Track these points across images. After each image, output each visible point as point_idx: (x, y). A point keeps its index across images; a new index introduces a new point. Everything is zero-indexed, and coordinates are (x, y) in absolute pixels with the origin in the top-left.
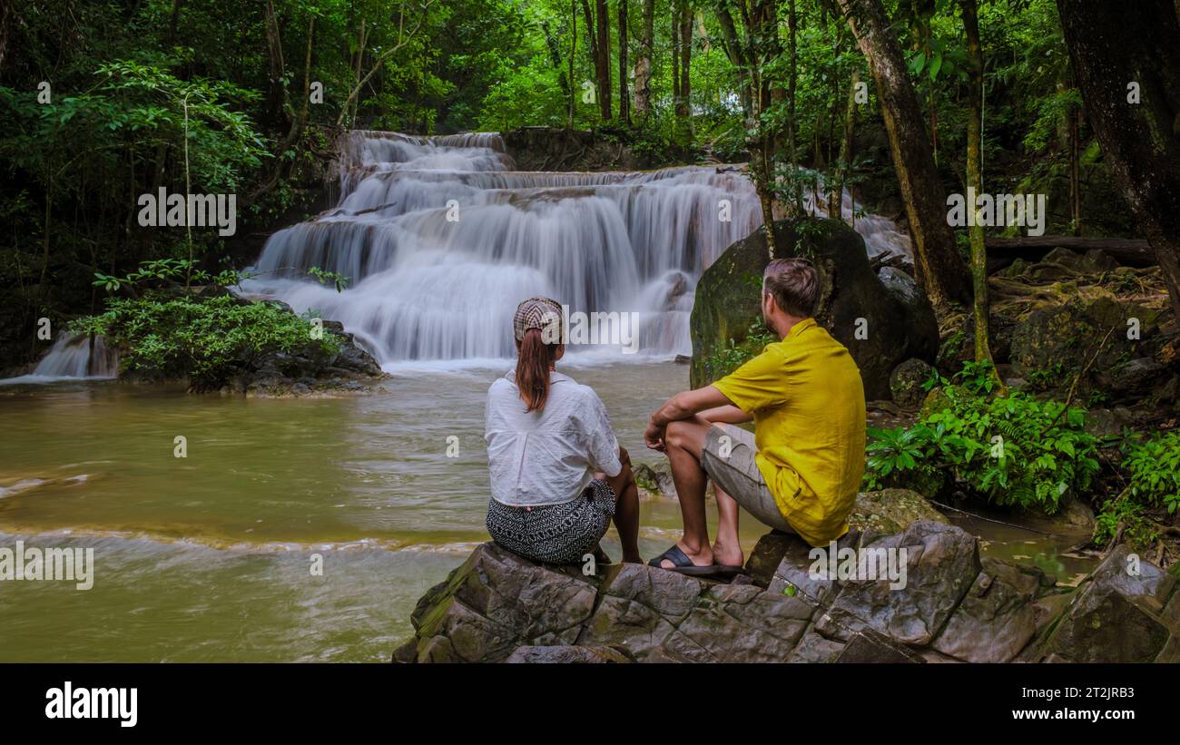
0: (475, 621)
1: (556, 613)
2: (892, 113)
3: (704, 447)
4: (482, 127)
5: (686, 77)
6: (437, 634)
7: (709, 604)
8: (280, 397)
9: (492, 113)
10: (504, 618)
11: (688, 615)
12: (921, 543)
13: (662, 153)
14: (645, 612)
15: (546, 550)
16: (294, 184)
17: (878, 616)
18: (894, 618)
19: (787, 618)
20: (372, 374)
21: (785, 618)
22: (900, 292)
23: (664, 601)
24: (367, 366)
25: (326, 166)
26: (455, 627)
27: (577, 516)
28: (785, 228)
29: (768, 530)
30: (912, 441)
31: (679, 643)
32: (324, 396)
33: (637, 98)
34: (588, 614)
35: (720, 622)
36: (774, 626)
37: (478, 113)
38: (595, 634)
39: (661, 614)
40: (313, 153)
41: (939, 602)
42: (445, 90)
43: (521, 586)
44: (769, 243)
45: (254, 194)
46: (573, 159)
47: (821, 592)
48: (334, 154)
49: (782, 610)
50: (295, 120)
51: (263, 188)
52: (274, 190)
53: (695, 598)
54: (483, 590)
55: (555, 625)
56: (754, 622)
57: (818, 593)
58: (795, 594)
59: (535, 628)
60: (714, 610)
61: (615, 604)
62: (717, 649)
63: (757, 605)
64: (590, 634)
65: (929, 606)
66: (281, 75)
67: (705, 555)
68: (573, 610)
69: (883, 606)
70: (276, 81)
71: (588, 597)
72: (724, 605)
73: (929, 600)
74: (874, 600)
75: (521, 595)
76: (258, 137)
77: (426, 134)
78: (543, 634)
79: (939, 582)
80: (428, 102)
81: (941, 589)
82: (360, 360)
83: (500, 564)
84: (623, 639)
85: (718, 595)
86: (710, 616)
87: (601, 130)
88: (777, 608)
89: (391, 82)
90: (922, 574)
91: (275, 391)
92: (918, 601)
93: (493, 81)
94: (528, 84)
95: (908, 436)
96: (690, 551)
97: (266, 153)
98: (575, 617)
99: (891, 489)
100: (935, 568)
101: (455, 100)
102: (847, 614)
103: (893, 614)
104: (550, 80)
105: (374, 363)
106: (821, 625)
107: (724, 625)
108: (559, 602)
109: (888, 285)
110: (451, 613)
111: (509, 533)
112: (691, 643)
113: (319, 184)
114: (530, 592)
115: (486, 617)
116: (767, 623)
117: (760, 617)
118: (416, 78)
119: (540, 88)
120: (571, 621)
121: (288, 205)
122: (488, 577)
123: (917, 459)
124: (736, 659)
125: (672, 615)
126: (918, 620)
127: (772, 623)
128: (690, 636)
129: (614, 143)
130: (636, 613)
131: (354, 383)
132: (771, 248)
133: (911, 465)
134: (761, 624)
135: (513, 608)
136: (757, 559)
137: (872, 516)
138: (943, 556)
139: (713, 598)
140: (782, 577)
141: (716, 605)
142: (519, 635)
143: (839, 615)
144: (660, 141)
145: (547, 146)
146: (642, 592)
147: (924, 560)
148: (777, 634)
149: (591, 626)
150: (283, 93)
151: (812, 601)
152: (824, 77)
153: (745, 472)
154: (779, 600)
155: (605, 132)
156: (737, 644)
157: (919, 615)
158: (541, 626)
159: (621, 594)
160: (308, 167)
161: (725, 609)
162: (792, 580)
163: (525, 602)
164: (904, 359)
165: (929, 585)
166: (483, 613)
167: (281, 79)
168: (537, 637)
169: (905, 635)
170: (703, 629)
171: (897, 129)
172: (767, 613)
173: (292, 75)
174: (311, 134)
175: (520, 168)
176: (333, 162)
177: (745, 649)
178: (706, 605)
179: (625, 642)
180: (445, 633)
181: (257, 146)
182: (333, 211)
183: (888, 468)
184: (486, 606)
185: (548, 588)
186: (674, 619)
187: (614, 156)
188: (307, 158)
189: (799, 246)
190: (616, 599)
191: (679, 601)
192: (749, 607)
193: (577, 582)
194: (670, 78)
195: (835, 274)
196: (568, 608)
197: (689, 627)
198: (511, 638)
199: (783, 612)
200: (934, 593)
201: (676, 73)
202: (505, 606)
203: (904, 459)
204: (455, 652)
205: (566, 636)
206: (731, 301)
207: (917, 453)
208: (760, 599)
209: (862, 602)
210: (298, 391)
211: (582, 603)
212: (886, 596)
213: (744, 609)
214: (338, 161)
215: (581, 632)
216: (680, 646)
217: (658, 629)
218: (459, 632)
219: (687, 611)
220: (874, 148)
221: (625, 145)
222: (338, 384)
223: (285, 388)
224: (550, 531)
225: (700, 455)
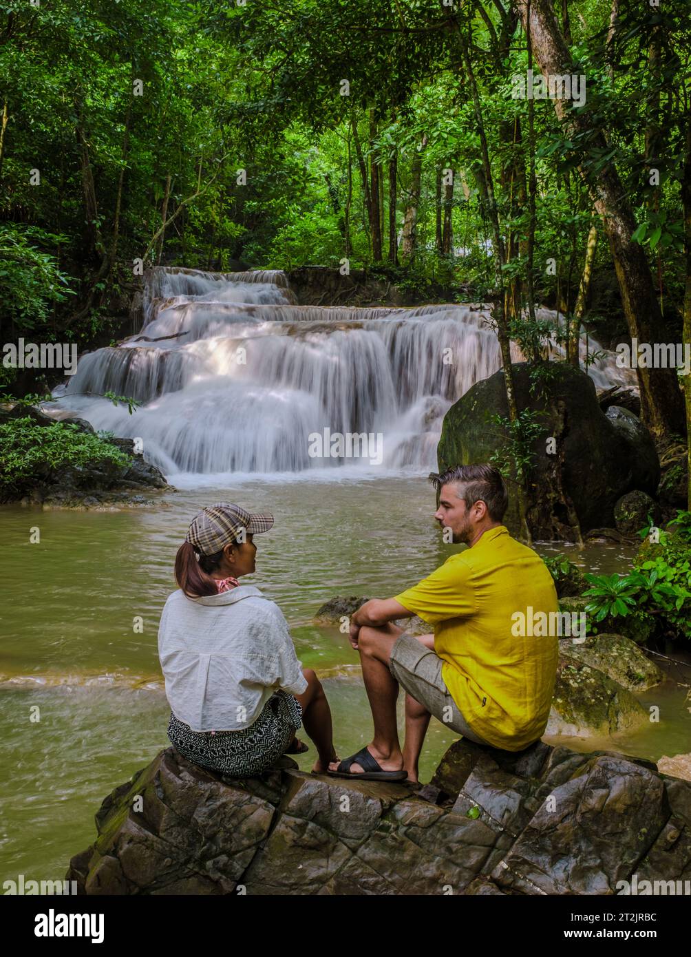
0: (146, 840)
1: (231, 834)
2: (623, 266)
3: (392, 656)
4: (271, 264)
5: (448, 226)
6: (107, 853)
7: (389, 827)
8: (74, 509)
9: (280, 251)
10: (176, 838)
11: (367, 839)
12: (607, 786)
13: (425, 291)
14: (322, 835)
15: (229, 765)
16: (102, 312)
17: (558, 865)
18: (574, 869)
19: (470, 844)
20: (159, 487)
21: (466, 843)
22: (625, 430)
23: (343, 822)
24: (155, 480)
25: (132, 297)
26: (126, 846)
27: (261, 733)
28: (521, 369)
29: (456, 738)
30: (626, 589)
31: (356, 869)
32: (112, 509)
33: (404, 242)
34: (264, 835)
35: (400, 847)
36: (456, 852)
37: (269, 252)
38: (269, 856)
39: (339, 837)
40: (121, 286)
41: (623, 854)
42: (237, 233)
43: (196, 804)
44: (508, 384)
45: (69, 321)
46: (347, 294)
47: (506, 815)
48: (138, 287)
49: (464, 835)
50: (106, 257)
51: (77, 315)
52: (85, 317)
53: (376, 820)
54: (158, 806)
55: (229, 846)
56: (435, 848)
57: (503, 817)
58: (480, 816)
59: (208, 849)
60: (393, 834)
61: (292, 825)
62: (396, 877)
63: (440, 829)
64: (265, 857)
65: (612, 858)
66: (95, 219)
67: (394, 759)
68: (249, 830)
69: (563, 855)
70: (90, 223)
71: (265, 817)
72: (405, 829)
73: (612, 850)
74: (555, 847)
75: (196, 812)
76: (63, 276)
77: (220, 270)
78: (216, 856)
79: (624, 832)
80: (224, 242)
81: (626, 839)
82: (148, 474)
83: (176, 779)
84: (299, 863)
85: (400, 815)
86: (390, 842)
87: (372, 270)
88: (459, 833)
89: (191, 225)
90: (605, 821)
91: (68, 504)
92: (601, 851)
93: (282, 224)
94: (313, 227)
95: (623, 584)
96: (379, 755)
97: (70, 291)
98: (250, 838)
99: (605, 635)
100: (620, 815)
101: (249, 240)
102: (525, 862)
103: (573, 865)
104: (330, 224)
105: (161, 476)
106: (497, 873)
107: (404, 851)
108: (235, 821)
109: (615, 423)
110: (123, 830)
111: (191, 747)
112: (369, 870)
113: (126, 313)
114: (204, 810)
115: (158, 836)
116: (449, 850)
117: (441, 842)
118: (213, 221)
119: (322, 231)
120: (245, 842)
121: (97, 330)
122: (164, 792)
123: (629, 606)
124: (414, 889)
125: (351, 838)
126: (600, 873)
127: (454, 850)
128: (368, 863)
129: (383, 281)
130: (314, 836)
131: (139, 497)
132: (509, 390)
133: (624, 612)
134: (443, 850)
135: (187, 827)
136: (446, 767)
137: (584, 669)
138: (629, 802)
139: (395, 820)
140: (467, 795)
141: (397, 829)
142: (191, 857)
143: (516, 863)
144: (423, 280)
145: (324, 283)
146: (321, 812)
147: (608, 805)
148: (459, 861)
149: (266, 849)
150: (96, 233)
151: (497, 825)
152: (563, 233)
153: (432, 682)
154: (462, 824)
155: (375, 272)
156: (416, 872)
157: (602, 867)
158: (214, 848)
159: (299, 813)
160: (115, 297)
161: (405, 834)
162: (477, 800)
163: (199, 821)
164: (627, 490)
165: (613, 834)
166: (155, 832)
167: (94, 222)
168: (209, 859)
169: (585, 889)
170: (382, 855)
171: (627, 280)
172: (449, 838)
173: (103, 218)
174: (120, 269)
175: (301, 303)
176: (138, 294)
177: (424, 878)
178: (385, 829)
179: (301, 867)
180: (115, 853)
181: (61, 283)
182: (136, 337)
183: (603, 613)
184: (159, 823)
185: (224, 805)
186: (352, 843)
187: (382, 292)
188: (115, 290)
189: (533, 388)
190: (293, 819)
191: (359, 823)
192: (430, 831)
193: (255, 799)
194: (434, 224)
195: (566, 414)
196: (244, 828)
197: (366, 852)
198: (182, 860)
199: (466, 838)
200: (618, 843)
201: (439, 221)
202: (179, 824)
203: (618, 605)
204: (124, 875)
205: (240, 858)
206: (473, 435)
207: (630, 600)
208: (443, 822)
209: (542, 850)
210: (88, 503)
211: (258, 823)
212: (568, 844)
213: (425, 834)
214: (142, 293)
215: (256, 853)
216: (357, 872)
217: (335, 853)
218: (129, 852)
219: (366, 834)
220: (609, 292)
221: (393, 283)
222: (125, 498)
223: (77, 501)
224: (232, 749)
225: (389, 661)
